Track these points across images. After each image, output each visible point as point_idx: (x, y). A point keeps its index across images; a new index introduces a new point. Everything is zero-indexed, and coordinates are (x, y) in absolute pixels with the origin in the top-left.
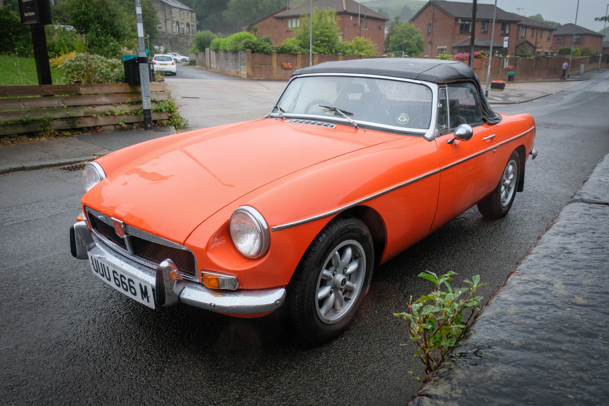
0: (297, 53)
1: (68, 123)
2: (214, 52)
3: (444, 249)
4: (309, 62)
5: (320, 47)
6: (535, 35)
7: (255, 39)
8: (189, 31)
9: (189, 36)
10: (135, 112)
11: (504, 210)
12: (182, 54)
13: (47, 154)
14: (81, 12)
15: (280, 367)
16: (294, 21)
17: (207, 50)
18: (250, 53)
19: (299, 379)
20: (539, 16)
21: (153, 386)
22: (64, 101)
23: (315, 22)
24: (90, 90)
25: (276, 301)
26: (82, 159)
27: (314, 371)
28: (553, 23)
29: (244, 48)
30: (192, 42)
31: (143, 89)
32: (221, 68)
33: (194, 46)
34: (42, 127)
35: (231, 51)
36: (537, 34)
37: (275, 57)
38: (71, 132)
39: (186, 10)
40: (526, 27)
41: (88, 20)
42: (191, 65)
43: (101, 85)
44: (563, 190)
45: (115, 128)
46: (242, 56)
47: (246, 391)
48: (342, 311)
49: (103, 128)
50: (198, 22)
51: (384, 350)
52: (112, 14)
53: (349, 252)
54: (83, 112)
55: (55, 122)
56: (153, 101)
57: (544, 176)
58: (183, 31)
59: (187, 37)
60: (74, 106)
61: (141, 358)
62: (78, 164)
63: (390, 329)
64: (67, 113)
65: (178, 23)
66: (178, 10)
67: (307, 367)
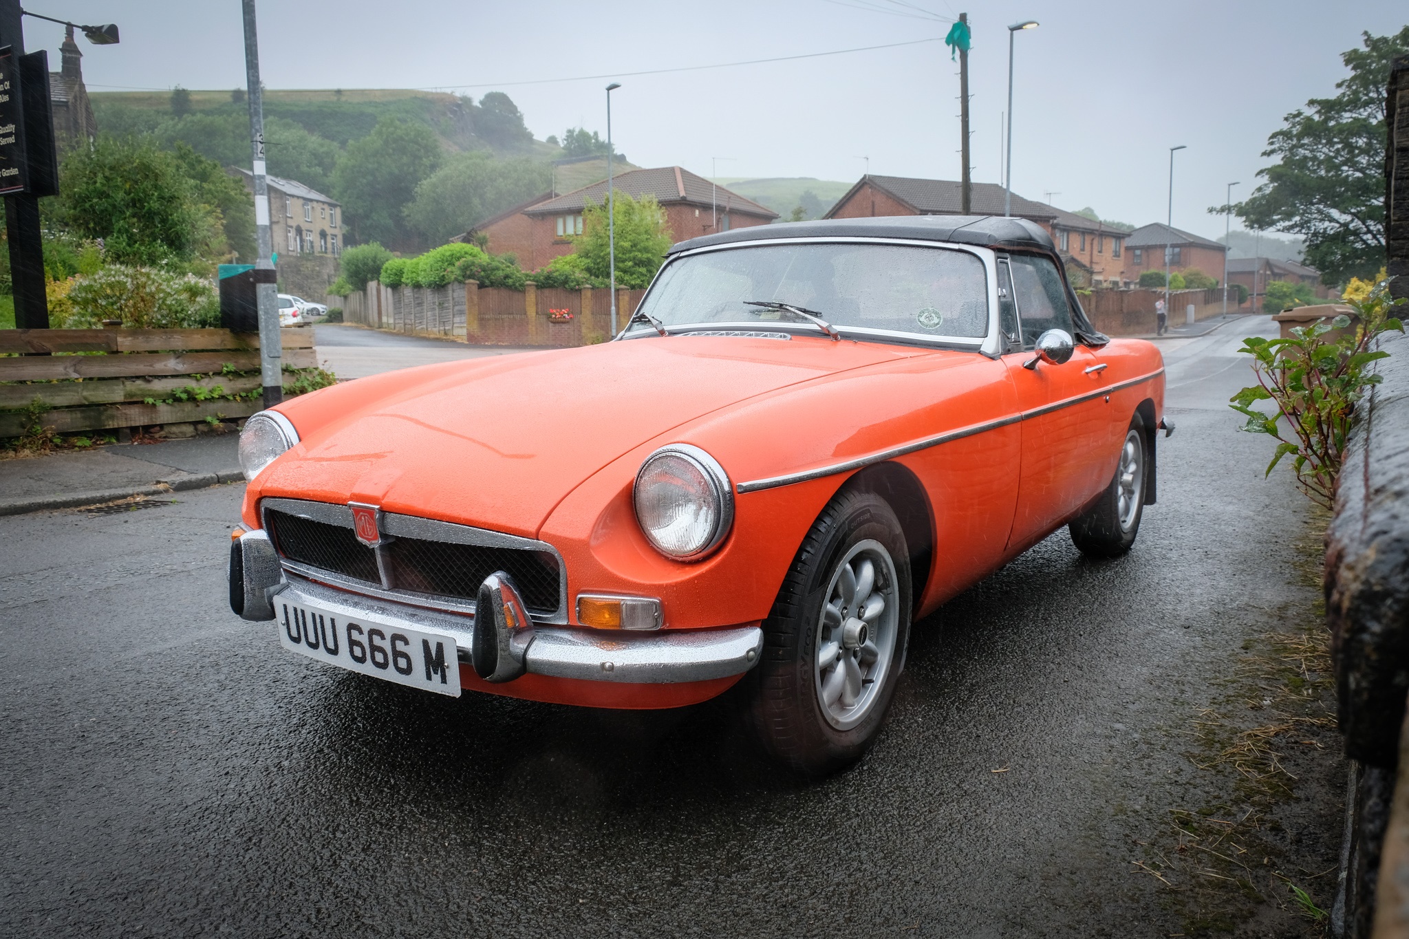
0: (582, 287)
1: (84, 418)
2: (389, 290)
3: (1022, 610)
4: (610, 307)
5: (631, 275)
6: (1088, 247)
7: (484, 258)
8: (326, 248)
9: (327, 258)
10: (243, 394)
11: (1127, 537)
12: (309, 297)
13: (41, 483)
14: (95, 190)
15: (747, 824)
16: (570, 220)
17: (372, 285)
18: (475, 288)
19: (796, 841)
20: (1089, 210)
21: (466, 873)
22: (78, 368)
23: (619, 222)
24: (141, 344)
25: (748, 652)
26: (130, 490)
27: (823, 826)
28: (1120, 225)
29: (460, 278)
30: (333, 272)
31: (264, 341)
32: (405, 324)
33: (340, 279)
34: (23, 426)
35: (429, 286)
36: (1092, 244)
37: (531, 297)
38: (90, 438)
39: (318, 201)
40: (1068, 230)
41: (110, 208)
42: (331, 322)
43: (166, 332)
44: (1230, 508)
45: (196, 429)
46: (456, 295)
47: (684, 868)
48: (856, 707)
49: (167, 429)
50: (346, 229)
51: (962, 781)
52: (167, 195)
53: (868, 571)
54: (122, 393)
55: (55, 415)
56: (285, 370)
57: (1181, 487)
58: (312, 247)
59: (321, 260)
60: (101, 379)
61: (417, 826)
62: (120, 502)
63: (959, 746)
64: (85, 393)
65: (299, 231)
66: (301, 201)
67: (804, 819)
